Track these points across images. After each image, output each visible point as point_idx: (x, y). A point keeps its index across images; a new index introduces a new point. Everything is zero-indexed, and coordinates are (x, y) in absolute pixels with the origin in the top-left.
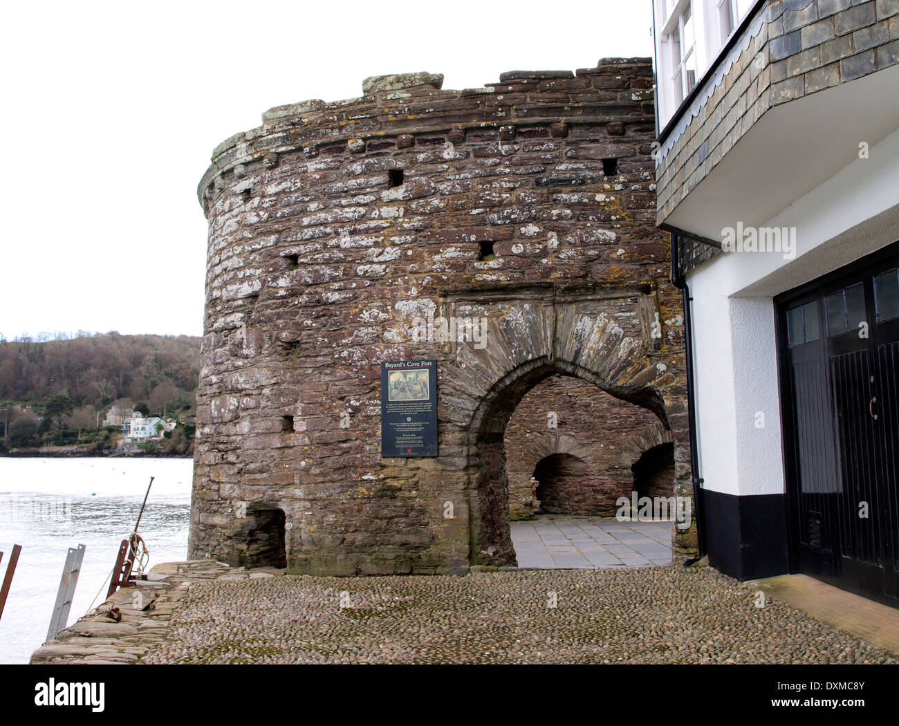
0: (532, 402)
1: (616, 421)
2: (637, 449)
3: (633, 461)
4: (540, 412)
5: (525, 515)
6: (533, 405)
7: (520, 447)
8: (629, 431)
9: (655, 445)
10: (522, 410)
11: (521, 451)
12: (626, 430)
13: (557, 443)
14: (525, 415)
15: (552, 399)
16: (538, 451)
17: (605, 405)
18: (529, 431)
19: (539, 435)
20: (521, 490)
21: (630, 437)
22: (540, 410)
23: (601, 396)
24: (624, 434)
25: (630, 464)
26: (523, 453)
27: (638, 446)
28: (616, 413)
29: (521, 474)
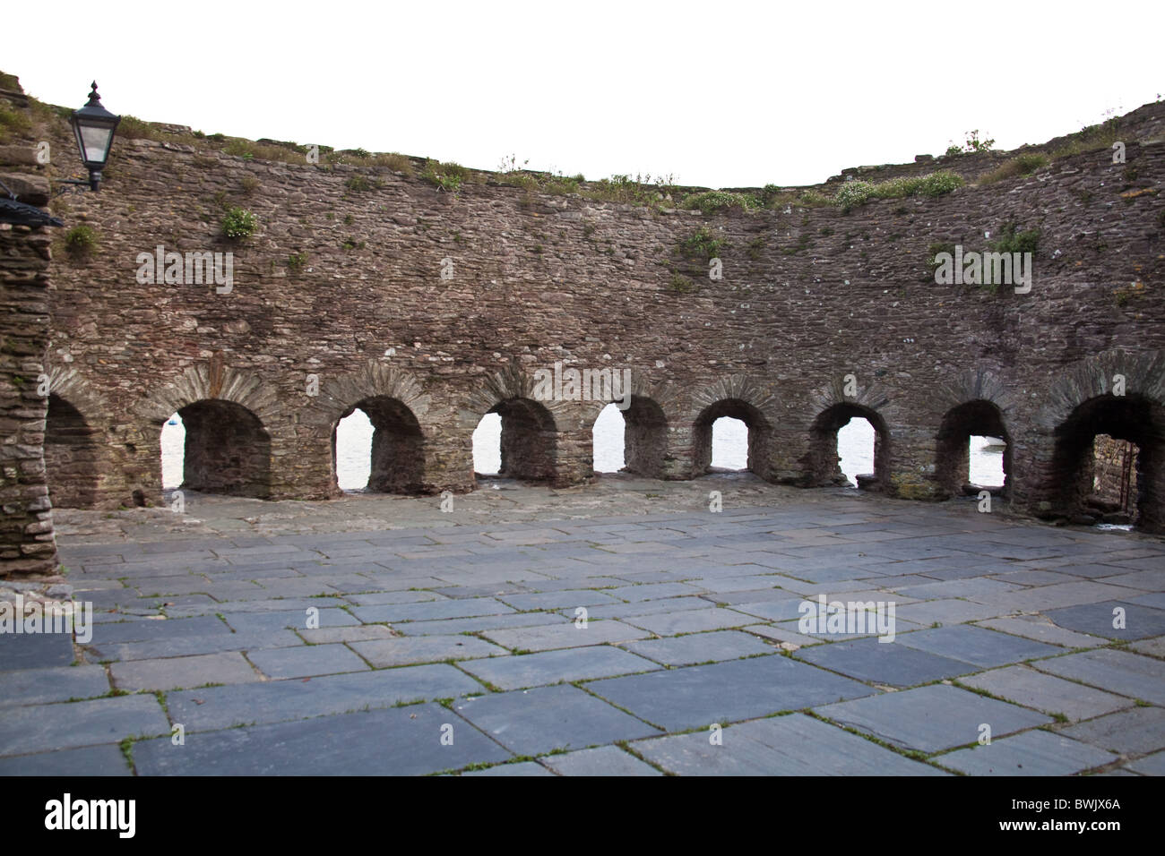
0: (947, 316)
1: (1044, 349)
2: (1064, 402)
3: (1055, 421)
4: (958, 332)
5: (921, 493)
6: (948, 320)
7: (925, 386)
8: (1057, 368)
9: (1092, 396)
10: (932, 329)
11: (924, 393)
12: (1052, 366)
13: (979, 383)
14: (935, 336)
15: (976, 310)
16: (949, 394)
17: (1033, 321)
18: (938, 362)
19: (954, 368)
20: (922, 453)
21: (1059, 378)
22: (958, 328)
23: (1029, 305)
24: (1050, 373)
25: (1052, 427)
26: (927, 397)
27: (1066, 395)
28: (1043, 336)
29: (921, 429)
